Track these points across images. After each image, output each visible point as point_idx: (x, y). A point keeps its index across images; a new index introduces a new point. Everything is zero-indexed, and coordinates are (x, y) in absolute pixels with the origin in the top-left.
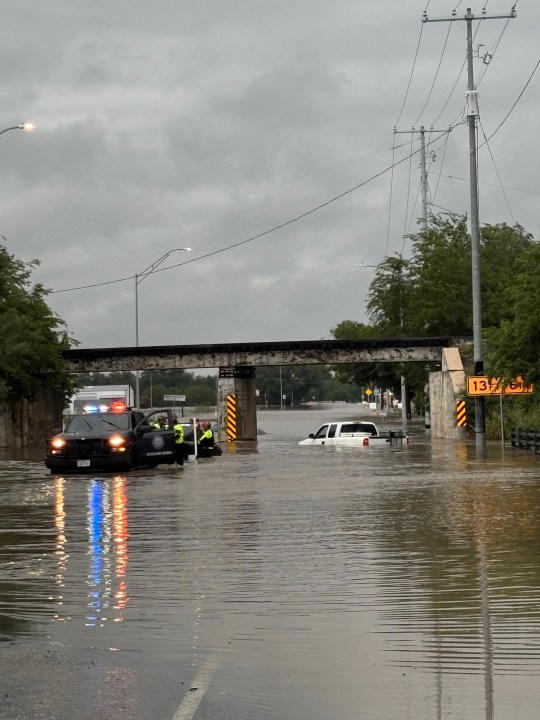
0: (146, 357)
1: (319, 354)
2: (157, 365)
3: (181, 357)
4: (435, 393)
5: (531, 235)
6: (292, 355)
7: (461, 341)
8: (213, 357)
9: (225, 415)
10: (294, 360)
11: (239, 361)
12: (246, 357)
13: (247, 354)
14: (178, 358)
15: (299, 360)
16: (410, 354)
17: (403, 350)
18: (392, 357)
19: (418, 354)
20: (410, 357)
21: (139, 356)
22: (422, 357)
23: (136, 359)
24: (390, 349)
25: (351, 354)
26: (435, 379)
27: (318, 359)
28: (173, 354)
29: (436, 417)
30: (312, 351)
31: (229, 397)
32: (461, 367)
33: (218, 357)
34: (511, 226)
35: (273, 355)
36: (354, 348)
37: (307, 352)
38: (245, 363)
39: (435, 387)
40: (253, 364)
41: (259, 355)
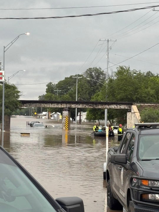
0: (41, 104)
1: (93, 105)
2: (44, 106)
3: (52, 104)
4: (129, 118)
5: (104, 71)
6: (85, 105)
7: (135, 103)
8: (61, 105)
9: (65, 122)
10: (85, 107)
11: (69, 106)
12: (71, 105)
13: (72, 104)
14: (51, 104)
15: (87, 107)
16: (120, 106)
17: (118, 105)
18: (115, 107)
19: (123, 107)
20: (120, 108)
21: (39, 103)
22: (124, 107)
23: (38, 104)
24: (114, 105)
25: (103, 106)
26: (129, 114)
27: (93, 107)
28: (49, 103)
29: (129, 126)
30: (91, 104)
31: (66, 117)
32: (138, 112)
33: (63, 105)
34: (98, 68)
35: (79, 105)
36: (104, 104)
37: (89, 104)
38: (71, 107)
39: (129, 117)
40: (73, 107)
41: (75, 105)
